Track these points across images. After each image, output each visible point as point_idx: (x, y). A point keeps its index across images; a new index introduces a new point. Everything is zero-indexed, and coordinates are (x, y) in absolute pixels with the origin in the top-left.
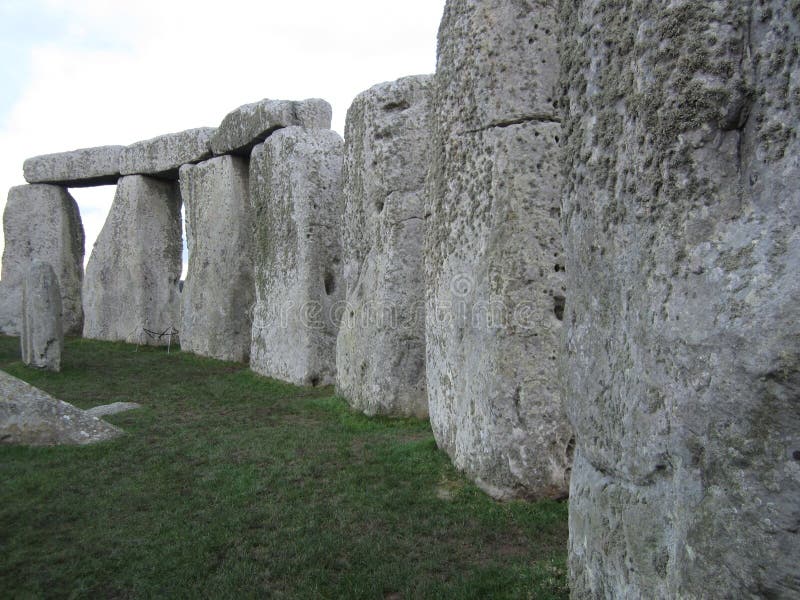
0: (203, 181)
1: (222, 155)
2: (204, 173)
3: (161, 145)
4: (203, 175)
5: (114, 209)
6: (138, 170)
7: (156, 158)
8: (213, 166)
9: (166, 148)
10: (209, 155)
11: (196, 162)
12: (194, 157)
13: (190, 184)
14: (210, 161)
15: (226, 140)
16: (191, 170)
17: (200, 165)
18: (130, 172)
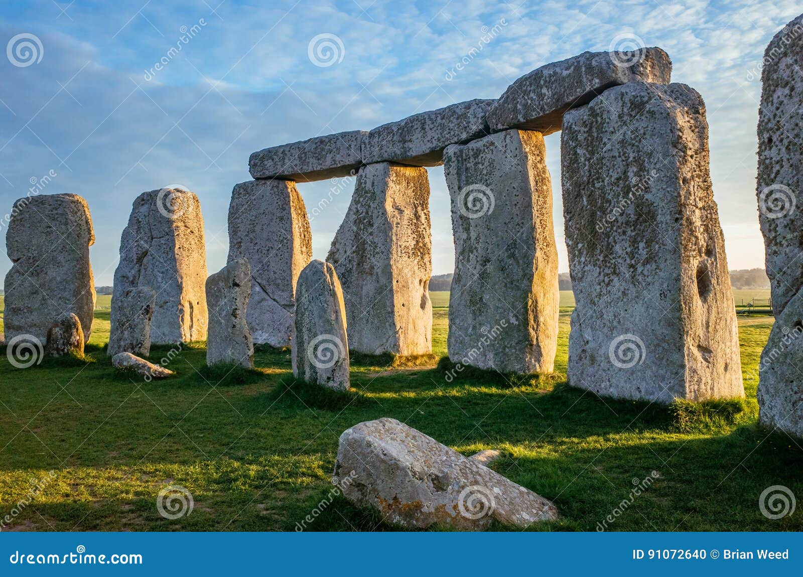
0: (476, 164)
1: (506, 129)
2: (477, 153)
3: (417, 125)
4: (476, 155)
5: (355, 202)
6: (386, 156)
7: (410, 141)
8: (492, 144)
9: (424, 129)
10: (486, 130)
11: (465, 142)
12: (464, 136)
13: (459, 169)
14: (485, 140)
15: (515, 110)
16: (461, 151)
17: (473, 145)
18: (375, 159)
